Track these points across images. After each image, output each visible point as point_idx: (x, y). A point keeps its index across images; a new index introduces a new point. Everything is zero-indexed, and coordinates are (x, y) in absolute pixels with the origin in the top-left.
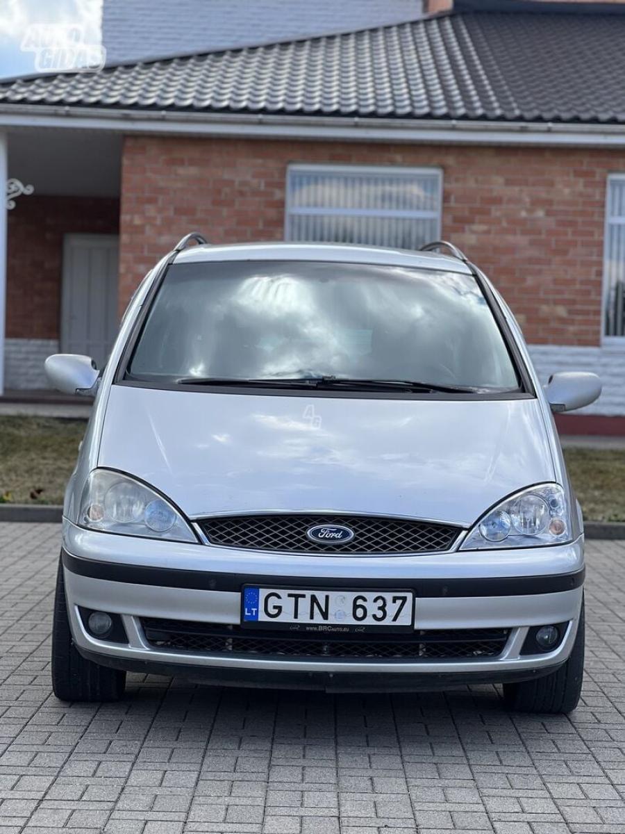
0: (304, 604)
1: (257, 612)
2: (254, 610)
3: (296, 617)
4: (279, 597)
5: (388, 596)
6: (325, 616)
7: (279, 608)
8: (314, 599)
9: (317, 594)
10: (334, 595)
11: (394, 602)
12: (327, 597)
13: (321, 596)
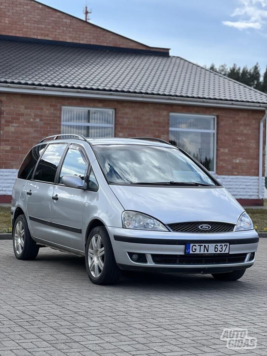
0: (202, 247)
1: (190, 251)
2: (189, 250)
3: (200, 252)
4: (196, 246)
5: (223, 244)
6: (208, 251)
7: (196, 249)
8: (205, 246)
9: (206, 244)
10: (210, 245)
11: (225, 246)
12: (208, 245)
13: (207, 245)
